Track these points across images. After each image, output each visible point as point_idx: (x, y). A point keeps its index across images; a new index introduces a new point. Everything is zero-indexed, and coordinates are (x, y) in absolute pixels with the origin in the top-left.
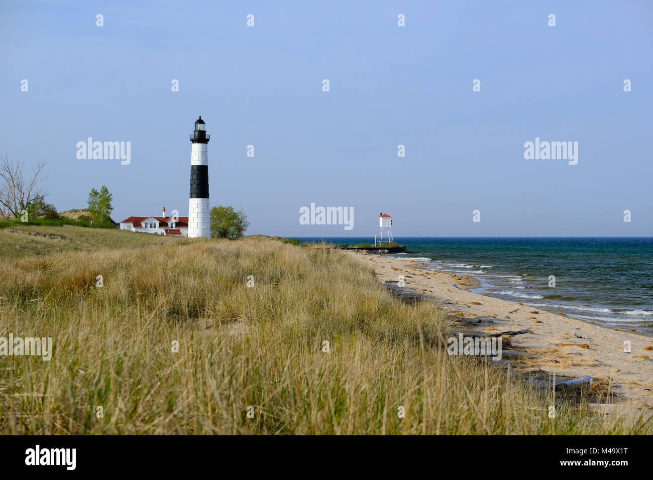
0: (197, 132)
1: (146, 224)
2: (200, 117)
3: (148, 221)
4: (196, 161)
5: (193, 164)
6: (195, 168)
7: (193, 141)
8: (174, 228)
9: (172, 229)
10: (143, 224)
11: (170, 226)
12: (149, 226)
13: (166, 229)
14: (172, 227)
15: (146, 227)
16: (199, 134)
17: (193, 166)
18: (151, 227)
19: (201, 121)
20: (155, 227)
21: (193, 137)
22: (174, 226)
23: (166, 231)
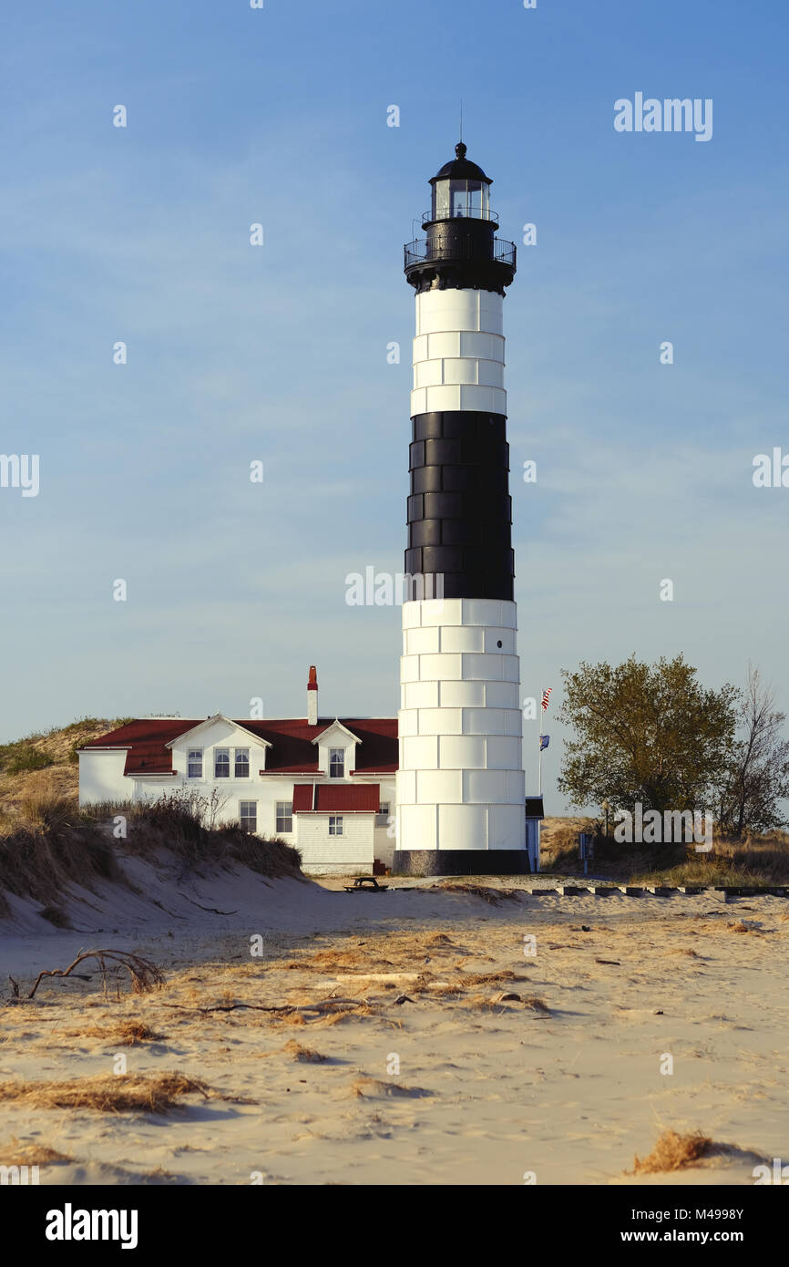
0: (440, 231)
1: (196, 754)
2: (461, 149)
3: (210, 745)
4: (437, 387)
5: (420, 405)
6: (431, 430)
7: (419, 278)
8: (348, 779)
9: (336, 781)
10: (180, 762)
11: (324, 764)
12: (208, 763)
13: (305, 779)
14: (336, 770)
15: (194, 771)
16: (450, 236)
17: (418, 420)
18: (221, 770)
19: (464, 173)
20: (242, 770)
21: (420, 258)
22: (349, 762)
23: (300, 791)
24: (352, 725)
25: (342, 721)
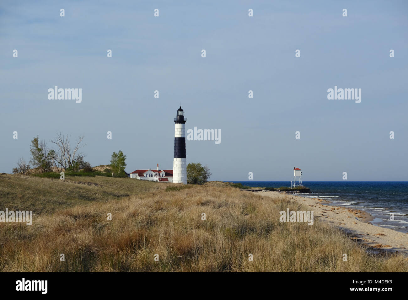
0: (178, 117)
2: (180, 107)
3: (148, 173)
4: (178, 135)
5: (176, 136)
6: (177, 139)
7: (176, 122)
8: (164, 177)
9: (162, 177)
10: (145, 175)
11: (161, 175)
12: (148, 175)
13: (159, 177)
16: (179, 118)
17: (176, 138)
18: (150, 176)
19: (181, 110)
20: (152, 176)
21: (176, 120)
22: (164, 175)
23: (159, 179)
24: (164, 171)
25: (164, 170)
